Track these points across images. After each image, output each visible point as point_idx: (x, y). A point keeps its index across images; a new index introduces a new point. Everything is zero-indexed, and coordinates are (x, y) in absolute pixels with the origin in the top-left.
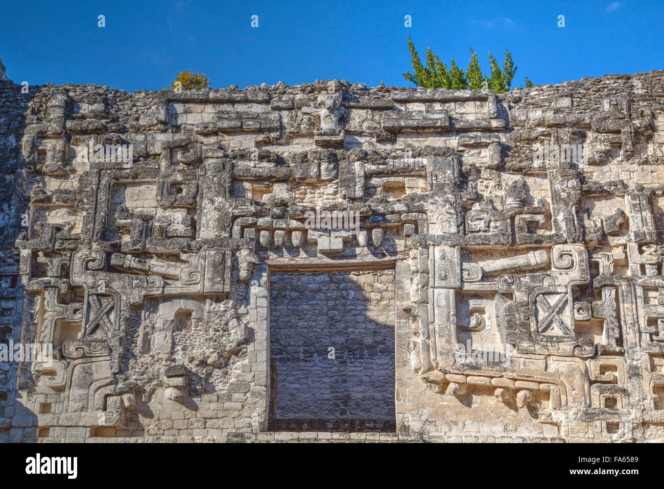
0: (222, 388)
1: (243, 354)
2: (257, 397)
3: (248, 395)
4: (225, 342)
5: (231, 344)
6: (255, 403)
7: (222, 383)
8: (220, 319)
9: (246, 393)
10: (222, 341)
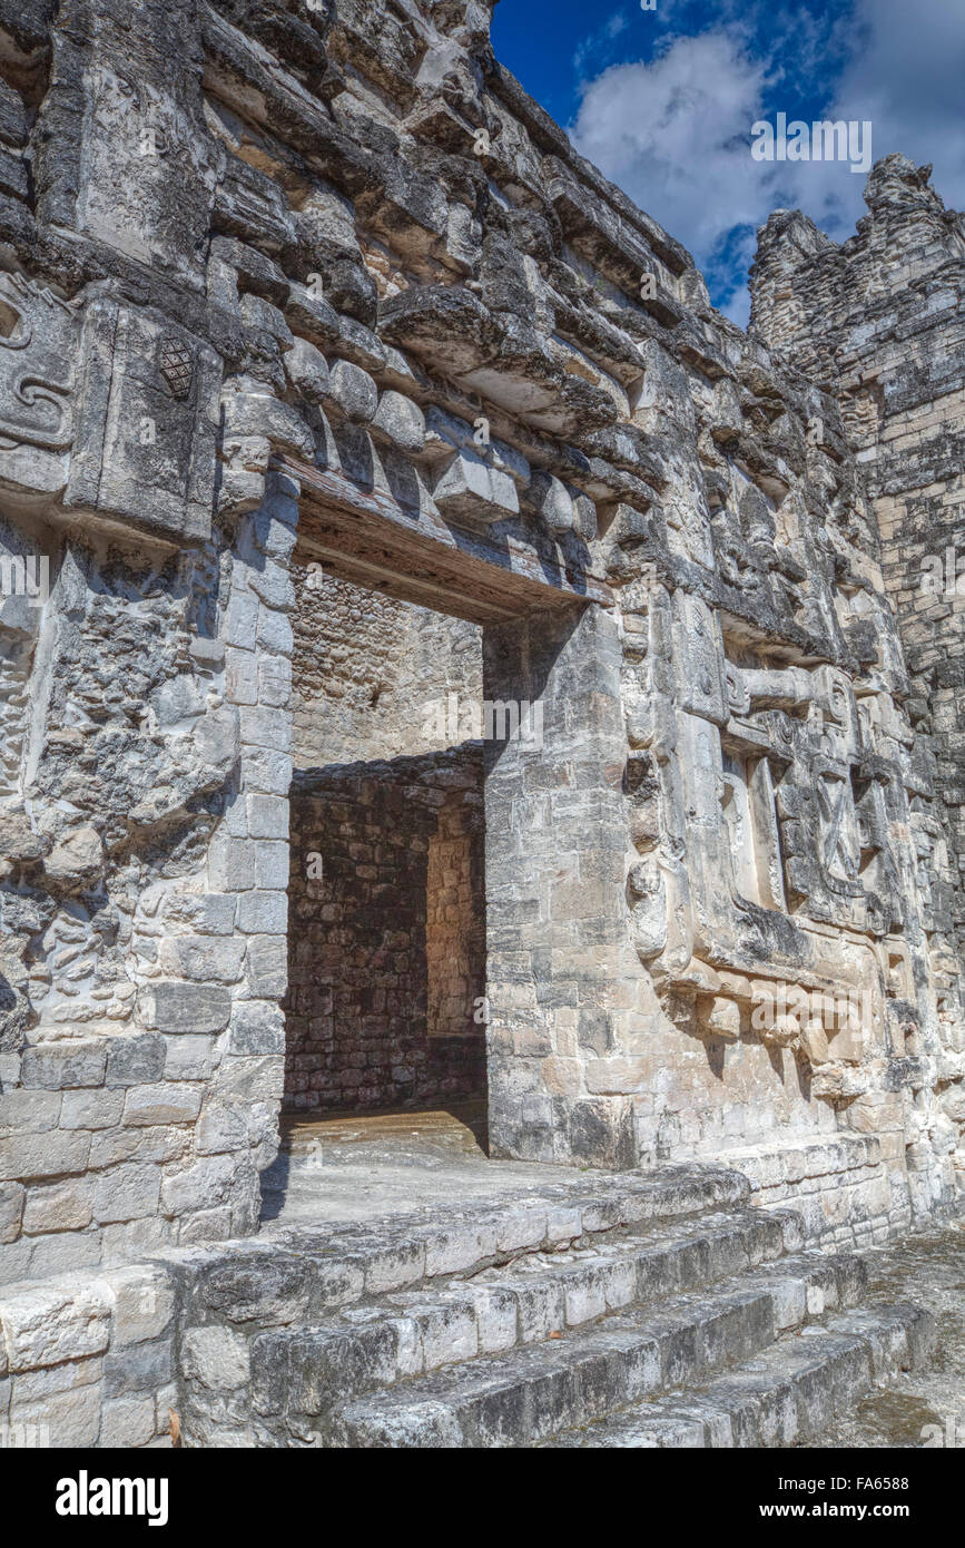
0: (99, 1007)
1: (191, 845)
2: (255, 1053)
3: (224, 1043)
4: (136, 779)
5: (159, 794)
6: (247, 1081)
7: (92, 981)
8: (124, 660)
9: (216, 1033)
10: (123, 769)
